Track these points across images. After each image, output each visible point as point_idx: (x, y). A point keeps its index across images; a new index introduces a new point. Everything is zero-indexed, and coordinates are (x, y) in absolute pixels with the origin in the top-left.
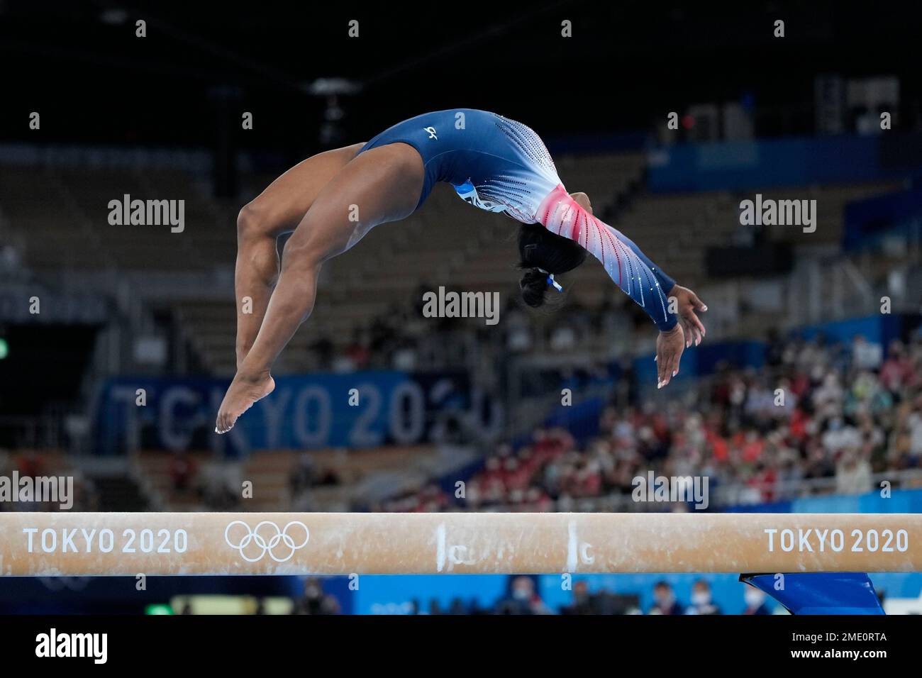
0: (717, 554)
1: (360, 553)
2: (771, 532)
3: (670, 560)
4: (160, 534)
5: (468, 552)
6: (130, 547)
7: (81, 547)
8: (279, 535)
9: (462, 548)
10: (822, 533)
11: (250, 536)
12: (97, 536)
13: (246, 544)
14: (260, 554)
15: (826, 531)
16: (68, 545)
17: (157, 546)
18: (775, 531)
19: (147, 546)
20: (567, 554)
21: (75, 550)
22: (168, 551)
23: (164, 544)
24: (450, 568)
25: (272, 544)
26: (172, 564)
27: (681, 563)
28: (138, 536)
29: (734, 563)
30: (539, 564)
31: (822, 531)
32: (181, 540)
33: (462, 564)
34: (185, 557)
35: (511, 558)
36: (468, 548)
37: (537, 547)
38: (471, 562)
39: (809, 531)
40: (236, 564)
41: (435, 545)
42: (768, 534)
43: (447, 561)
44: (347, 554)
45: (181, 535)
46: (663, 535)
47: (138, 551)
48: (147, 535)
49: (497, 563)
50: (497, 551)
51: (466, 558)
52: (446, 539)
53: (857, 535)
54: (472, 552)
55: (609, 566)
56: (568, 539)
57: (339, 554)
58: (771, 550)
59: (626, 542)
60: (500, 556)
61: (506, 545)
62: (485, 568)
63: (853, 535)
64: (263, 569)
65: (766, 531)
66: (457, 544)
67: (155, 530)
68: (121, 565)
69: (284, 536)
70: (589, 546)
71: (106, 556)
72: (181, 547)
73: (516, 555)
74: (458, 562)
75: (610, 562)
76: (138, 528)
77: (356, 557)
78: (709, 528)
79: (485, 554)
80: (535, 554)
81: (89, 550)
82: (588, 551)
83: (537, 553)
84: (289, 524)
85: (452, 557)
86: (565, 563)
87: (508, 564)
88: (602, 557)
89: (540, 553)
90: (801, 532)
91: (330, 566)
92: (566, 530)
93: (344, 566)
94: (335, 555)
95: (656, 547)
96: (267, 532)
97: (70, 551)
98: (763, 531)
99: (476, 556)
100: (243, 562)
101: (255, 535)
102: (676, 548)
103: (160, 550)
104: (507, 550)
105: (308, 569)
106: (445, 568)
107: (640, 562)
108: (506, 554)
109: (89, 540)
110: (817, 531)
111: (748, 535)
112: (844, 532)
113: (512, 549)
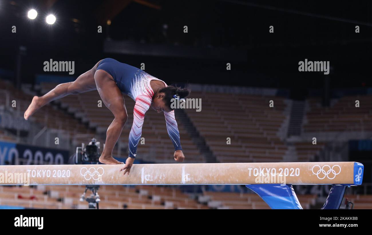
0: (231, 177)
1: (119, 177)
2: (250, 169)
3: (215, 179)
4: (63, 172)
5: (151, 177)
6: (55, 176)
7: (42, 176)
8: (96, 171)
9: (149, 175)
10: (268, 170)
11: (87, 172)
12: (46, 172)
13: (86, 174)
14: (90, 178)
15: (270, 169)
16: (39, 175)
17: (62, 175)
18: (252, 169)
19: (59, 174)
20: (182, 177)
21: (40, 177)
22: (65, 177)
23: (63, 175)
24: (146, 182)
25: (93, 174)
26: (66, 181)
27: (219, 180)
28: (57, 172)
29: (237, 181)
30: (173, 181)
31: (268, 169)
32: (68, 174)
33: (149, 181)
34: (70, 178)
35: (164, 179)
36: (151, 175)
37: (172, 175)
38: (152, 180)
39: (264, 169)
40: (83, 181)
41: (141, 175)
42: (249, 170)
43: (144, 180)
44: (115, 178)
45: (68, 172)
46: (213, 171)
47: (57, 177)
48: (59, 172)
49: (160, 181)
50: (159, 176)
51: (150, 179)
52: (144, 173)
53: (281, 170)
54: (152, 177)
55: (195, 182)
56: (182, 172)
57: (112, 178)
58: (250, 176)
59: (201, 173)
60: (161, 178)
61: (162, 174)
62: (156, 182)
63: (279, 170)
64: (91, 182)
65: (248, 169)
66: (147, 174)
67: (62, 170)
68: (52, 181)
69: (97, 172)
70: (189, 174)
71: (49, 178)
72: (68, 176)
73: (166, 178)
74: (148, 180)
75: (196, 180)
76: (57, 170)
77: (117, 178)
78: (229, 168)
79: (156, 178)
80: (171, 177)
81: (44, 177)
82: (188, 176)
83: (172, 177)
84: (99, 168)
85: (146, 179)
86: (181, 180)
87: (163, 181)
88: (193, 178)
89: (173, 177)
90: (261, 169)
91: (110, 181)
92: (182, 169)
93: (114, 182)
94: (111, 178)
95: (211, 175)
96: (92, 171)
97: (39, 177)
98: (247, 169)
99: (153, 178)
100: (85, 180)
101: (89, 172)
102: (217, 175)
103: (63, 176)
104: (163, 176)
105: (104, 182)
106: (144, 182)
107: (206, 180)
108: (162, 177)
109: (44, 173)
110: (266, 169)
111: (242, 170)
112: (276, 169)
113: (164, 176)
